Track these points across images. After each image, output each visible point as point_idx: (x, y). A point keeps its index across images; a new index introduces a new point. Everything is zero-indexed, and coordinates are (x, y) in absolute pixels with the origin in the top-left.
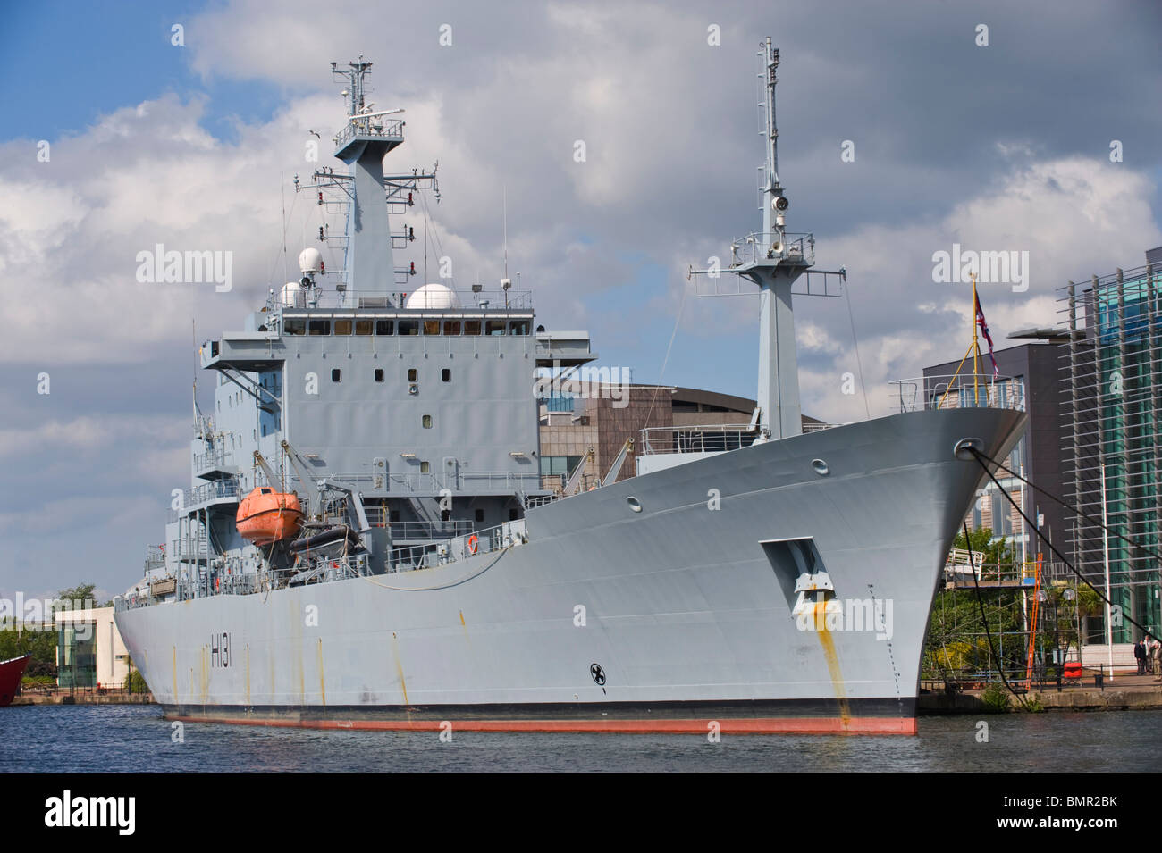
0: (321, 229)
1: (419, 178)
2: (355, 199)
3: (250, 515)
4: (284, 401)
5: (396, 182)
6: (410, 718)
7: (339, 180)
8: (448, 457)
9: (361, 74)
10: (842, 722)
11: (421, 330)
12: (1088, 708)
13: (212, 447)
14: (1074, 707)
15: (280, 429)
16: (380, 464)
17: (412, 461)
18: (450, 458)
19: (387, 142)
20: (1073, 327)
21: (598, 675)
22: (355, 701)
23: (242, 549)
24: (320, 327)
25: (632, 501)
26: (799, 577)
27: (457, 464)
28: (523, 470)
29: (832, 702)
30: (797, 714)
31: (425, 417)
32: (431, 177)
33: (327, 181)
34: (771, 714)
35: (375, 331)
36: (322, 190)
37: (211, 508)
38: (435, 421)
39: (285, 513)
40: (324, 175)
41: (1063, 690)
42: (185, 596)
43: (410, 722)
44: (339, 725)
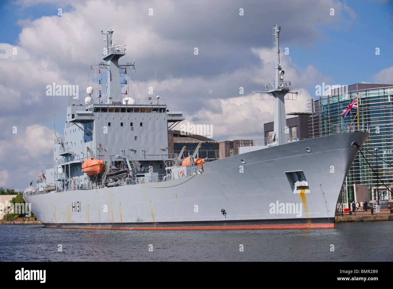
0: (100, 80)
1: (129, 65)
2: (110, 72)
3: (89, 166)
4: (94, 132)
5: (121, 67)
6: (155, 226)
7: (106, 66)
8: (142, 149)
9: (111, 35)
10: (308, 225)
11: (134, 111)
12: (352, 221)
13: (63, 146)
14: (348, 221)
15: (92, 140)
16: (122, 151)
17: (132, 150)
18: (143, 149)
19: (120, 55)
20: (313, 112)
21: (224, 212)
22: (134, 221)
23: (79, 177)
24: (104, 110)
25: (242, 160)
26: (295, 182)
27: (145, 151)
28: (164, 153)
29: (305, 219)
30: (292, 223)
31: (135, 137)
32: (133, 65)
33: (102, 66)
34: (283, 223)
35: (120, 111)
36: (100, 69)
37: (70, 164)
38: (138, 138)
39: (101, 165)
40: (102, 64)
41: (343, 216)
42: (59, 191)
43: (155, 227)
44: (128, 229)
